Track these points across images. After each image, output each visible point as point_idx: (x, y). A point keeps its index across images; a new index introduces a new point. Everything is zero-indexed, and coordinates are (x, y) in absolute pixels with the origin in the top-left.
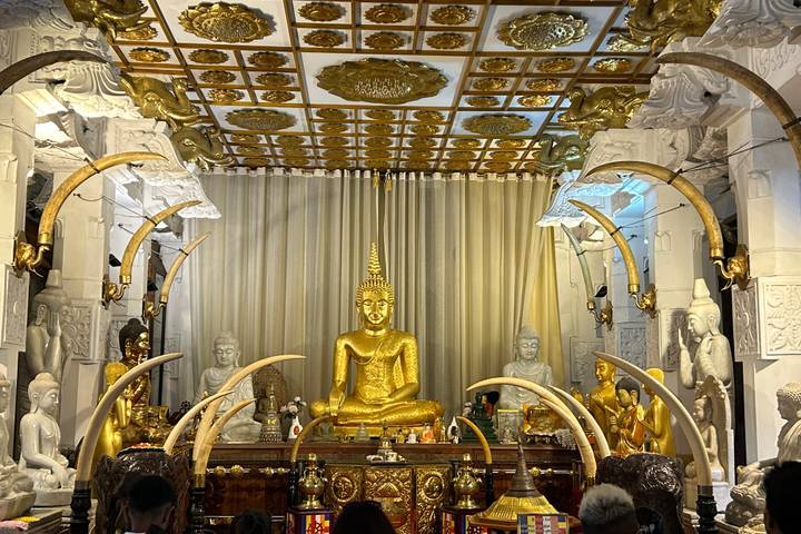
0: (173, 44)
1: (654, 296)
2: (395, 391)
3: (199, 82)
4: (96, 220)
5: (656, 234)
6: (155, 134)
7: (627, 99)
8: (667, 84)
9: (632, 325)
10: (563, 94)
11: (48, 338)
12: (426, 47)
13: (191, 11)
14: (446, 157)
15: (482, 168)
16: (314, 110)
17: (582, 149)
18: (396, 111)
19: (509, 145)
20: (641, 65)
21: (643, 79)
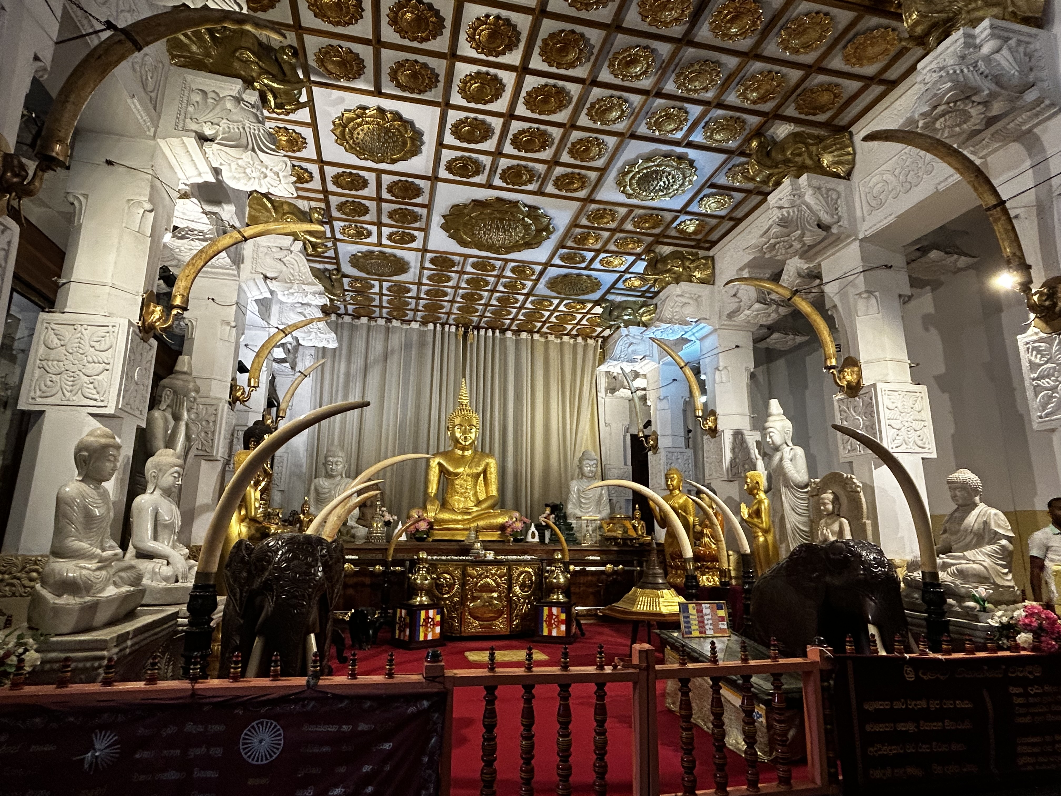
0: (321, 162)
1: (716, 419)
2: (478, 503)
3: (335, 213)
4: (228, 323)
5: (717, 369)
6: (291, 252)
7: (693, 261)
8: (788, 213)
9: (674, 450)
10: (638, 257)
11: (172, 423)
12: (550, 188)
13: (346, 114)
14: (520, 317)
15: (545, 330)
16: (429, 256)
17: (635, 311)
18: (498, 264)
19: (574, 307)
20: (712, 229)
21: (707, 245)
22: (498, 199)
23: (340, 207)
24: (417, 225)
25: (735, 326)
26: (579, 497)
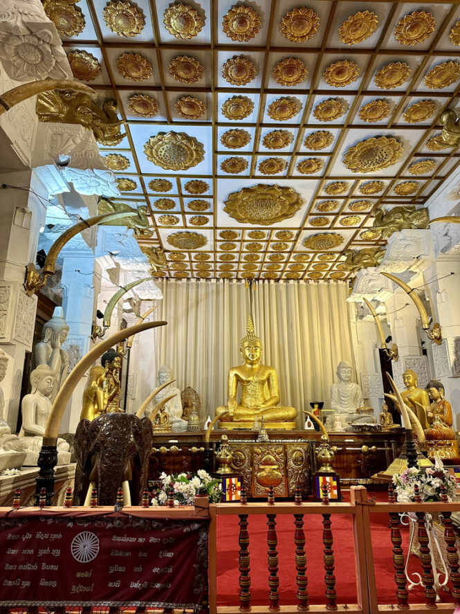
0: (140, 173)
1: (440, 330)
2: (266, 401)
3: (154, 208)
4: (89, 286)
5: (438, 292)
6: (127, 236)
9: (411, 357)
10: (369, 215)
11: (51, 350)
12: (295, 173)
13: (152, 140)
14: (287, 269)
15: (306, 277)
16: (219, 231)
17: (371, 257)
18: (266, 232)
19: (325, 258)
20: (424, 187)
21: (421, 200)
22: (260, 186)
23: (157, 203)
24: (207, 211)
25: (448, 258)
26: (339, 395)
